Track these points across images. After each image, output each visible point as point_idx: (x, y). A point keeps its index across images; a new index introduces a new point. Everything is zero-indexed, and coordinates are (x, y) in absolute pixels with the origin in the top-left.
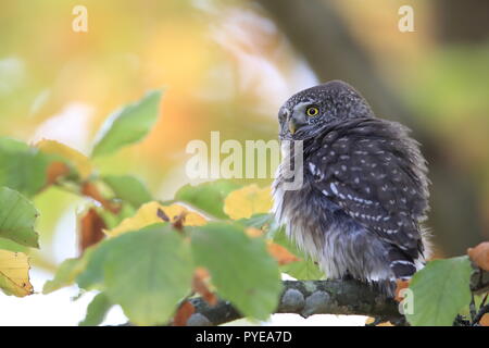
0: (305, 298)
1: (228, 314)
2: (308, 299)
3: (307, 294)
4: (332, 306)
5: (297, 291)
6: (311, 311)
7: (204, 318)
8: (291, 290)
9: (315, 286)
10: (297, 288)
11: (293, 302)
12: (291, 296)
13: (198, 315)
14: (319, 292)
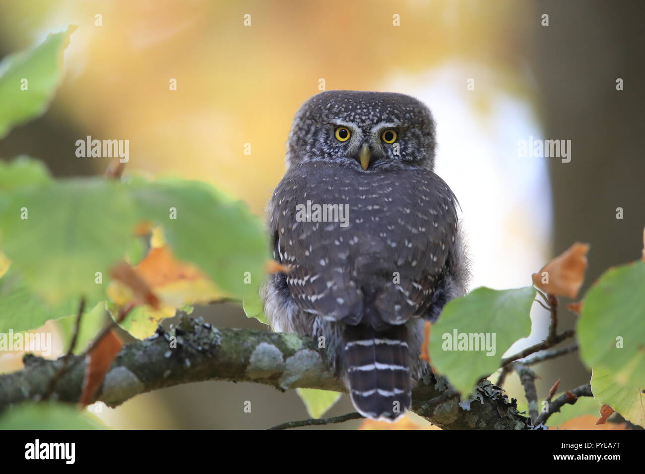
0: (285, 357)
1: (167, 373)
2: (289, 360)
3: (288, 353)
4: (326, 374)
5: (273, 348)
6: (292, 379)
7: (131, 374)
8: (264, 346)
9: (301, 342)
10: (273, 342)
11: (266, 363)
12: (263, 353)
13: (123, 369)
14: (306, 352)
